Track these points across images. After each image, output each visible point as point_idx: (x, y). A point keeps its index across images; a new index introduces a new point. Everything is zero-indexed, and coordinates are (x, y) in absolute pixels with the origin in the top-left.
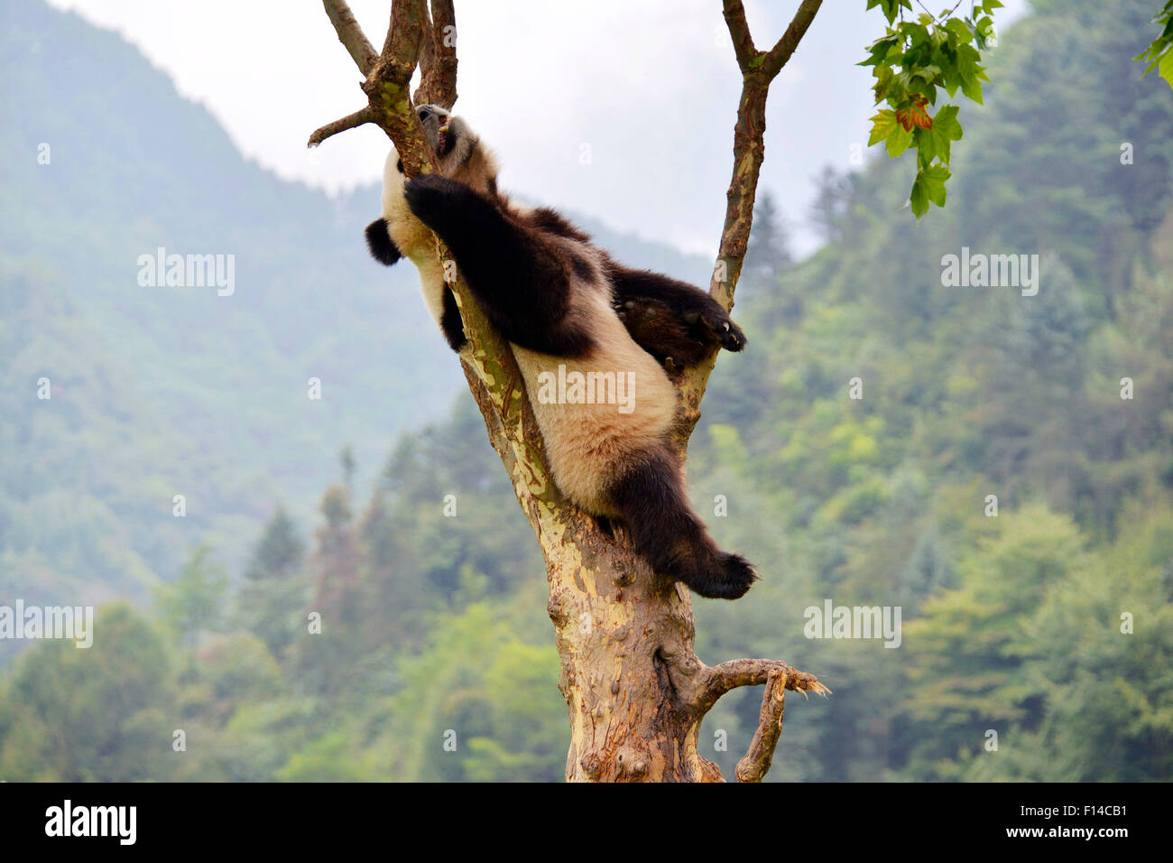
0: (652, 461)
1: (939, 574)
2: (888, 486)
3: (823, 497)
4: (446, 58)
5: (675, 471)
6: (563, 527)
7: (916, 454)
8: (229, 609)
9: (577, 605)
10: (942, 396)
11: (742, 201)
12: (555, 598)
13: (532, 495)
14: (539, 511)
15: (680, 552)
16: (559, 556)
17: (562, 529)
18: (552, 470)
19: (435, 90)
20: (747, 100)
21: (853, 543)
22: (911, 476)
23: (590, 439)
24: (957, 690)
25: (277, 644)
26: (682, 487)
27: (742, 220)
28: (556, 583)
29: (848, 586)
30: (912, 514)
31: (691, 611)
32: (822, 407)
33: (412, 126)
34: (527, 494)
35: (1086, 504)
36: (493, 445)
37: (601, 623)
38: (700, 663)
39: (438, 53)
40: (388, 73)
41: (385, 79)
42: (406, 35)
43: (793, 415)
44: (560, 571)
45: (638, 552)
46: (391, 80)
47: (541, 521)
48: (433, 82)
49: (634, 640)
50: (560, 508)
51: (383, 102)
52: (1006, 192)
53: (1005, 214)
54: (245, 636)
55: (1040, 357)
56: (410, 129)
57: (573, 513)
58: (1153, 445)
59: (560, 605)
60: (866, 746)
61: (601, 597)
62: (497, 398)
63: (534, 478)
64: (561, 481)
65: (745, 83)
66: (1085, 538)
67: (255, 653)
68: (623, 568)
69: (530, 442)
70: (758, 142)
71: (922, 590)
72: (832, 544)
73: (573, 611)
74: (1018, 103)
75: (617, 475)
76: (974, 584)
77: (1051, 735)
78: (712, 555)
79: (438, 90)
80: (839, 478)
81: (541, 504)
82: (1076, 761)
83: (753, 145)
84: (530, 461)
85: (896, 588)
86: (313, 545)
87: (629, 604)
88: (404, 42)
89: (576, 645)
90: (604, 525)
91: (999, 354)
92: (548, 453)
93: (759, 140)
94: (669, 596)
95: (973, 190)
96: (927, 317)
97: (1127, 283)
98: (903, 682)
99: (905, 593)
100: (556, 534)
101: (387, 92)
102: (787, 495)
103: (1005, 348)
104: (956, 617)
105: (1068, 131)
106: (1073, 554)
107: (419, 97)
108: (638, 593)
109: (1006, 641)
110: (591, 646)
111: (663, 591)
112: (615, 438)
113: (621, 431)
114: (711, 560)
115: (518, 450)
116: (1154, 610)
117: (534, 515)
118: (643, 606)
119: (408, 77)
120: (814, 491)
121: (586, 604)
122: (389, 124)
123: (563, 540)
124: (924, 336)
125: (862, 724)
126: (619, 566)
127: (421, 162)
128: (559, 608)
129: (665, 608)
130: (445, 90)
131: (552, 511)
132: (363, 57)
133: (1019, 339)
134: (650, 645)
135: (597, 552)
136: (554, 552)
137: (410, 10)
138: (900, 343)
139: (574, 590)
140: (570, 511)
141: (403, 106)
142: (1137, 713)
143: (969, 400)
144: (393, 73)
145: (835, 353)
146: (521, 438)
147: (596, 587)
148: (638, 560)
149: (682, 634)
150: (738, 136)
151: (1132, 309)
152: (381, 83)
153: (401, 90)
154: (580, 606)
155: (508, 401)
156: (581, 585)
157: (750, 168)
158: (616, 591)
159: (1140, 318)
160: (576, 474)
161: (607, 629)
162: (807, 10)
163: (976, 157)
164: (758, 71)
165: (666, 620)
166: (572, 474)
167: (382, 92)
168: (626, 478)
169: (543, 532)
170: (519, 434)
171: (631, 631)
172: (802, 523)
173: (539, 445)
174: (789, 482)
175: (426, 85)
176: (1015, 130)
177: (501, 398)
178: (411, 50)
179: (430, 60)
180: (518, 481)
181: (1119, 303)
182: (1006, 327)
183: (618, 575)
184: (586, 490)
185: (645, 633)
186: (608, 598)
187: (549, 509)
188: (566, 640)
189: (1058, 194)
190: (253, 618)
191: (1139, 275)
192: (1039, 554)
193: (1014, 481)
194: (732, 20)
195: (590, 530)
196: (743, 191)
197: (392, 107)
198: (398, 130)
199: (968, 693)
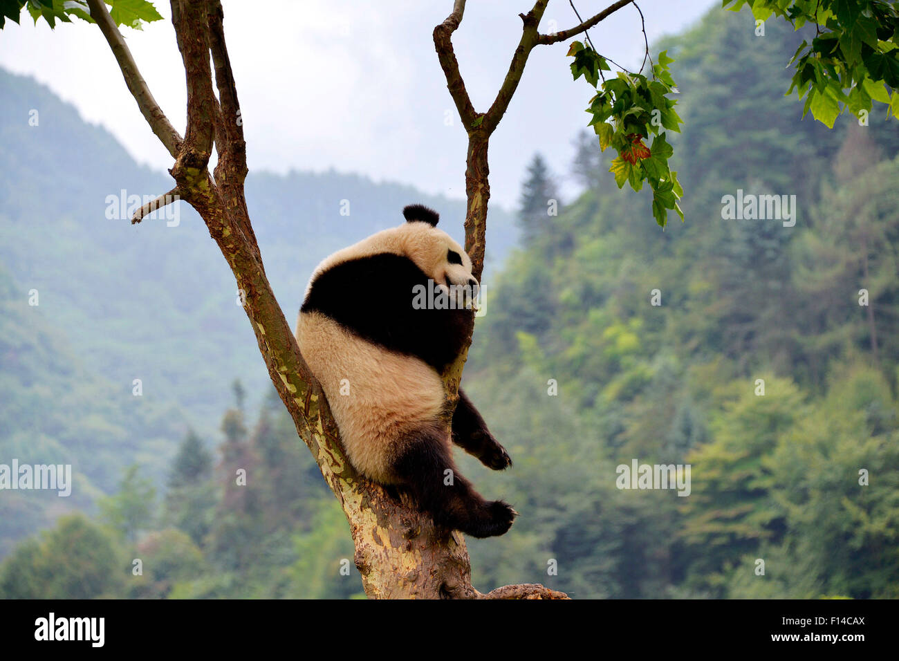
0: (425, 439)
1: (696, 433)
2: (649, 370)
3: (603, 382)
4: (235, 142)
5: (443, 444)
6: (360, 497)
7: (670, 344)
8: (159, 511)
9: (377, 557)
10: (685, 298)
11: (476, 230)
12: (359, 552)
13: (334, 474)
14: (340, 486)
15: (454, 508)
16: (360, 520)
17: (360, 498)
18: (347, 453)
19: (229, 166)
20: (473, 152)
21: (627, 416)
22: (667, 360)
23: (379, 423)
24: (717, 519)
25: (198, 536)
26: (450, 455)
27: (477, 244)
28: (359, 541)
29: (628, 448)
30: (671, 389)
31: (466, 551)
32: (595, 314)
33: (213, 199)
34: (331, 474)
35: (802, 368)
36: (301, 437)
37: (396, 569)
38: (476, 591)
39: (229, 138)
40: (189, 160)
41: (187, 165)
42: (200, 130)
43: (574, 323)
44: (361, 531)
45: (421, 511)
46: (192, 166)
47: (343, 494)
48: (228, 161)
49: (423, 579)
50: (357, 482)
51: (187, 183)
52: (719, 139)
53: (719, 154)
54: (174, 531)
55: (756, 260)
56: (211, 201)
57: (367, 485)
58: (848, 318)
59: (363, 558)
60: (653, 568)
61: (395, 548)
62: (299, 402)
63: (334, 461)
64: (355, 461)
65: (470, 139)
66: (803, 395)
67: (182, 543)
68: (409, 525)
69: (328, 434)
70: (484, 184)
71: (684, 446)
72: (613, 417)
73: (374, 562)
74: (722, 70)
75: (399, 452)
76: (722, 438)
77: (793, 546)
78: (478, 504)
79: (232, 167)
80: (613, 367)
81: (341, 481)
82: (813, 563)
83: (481, 186)
84: (330, 448)
85: (665, 446)
86: (218, 457)
87: (417, 551)
88: (199, 135)
89: (378, 588)
90: (392, 493)
91: (725, 261)
92: (343, 441)
93: (485, 182)
94: (447, 543)
95: (692, 140)
96: (668, 238)
97: (817, 199)
98: (676, 516)
99: (671, 449)
100: (355, 502)
101: (190, 175)
102: (576, 383)
103: (730, 256)
104: (712, 464)
105: (761, 87)
106: (795, 407)
107: (217, 173)
108: (423, 543)
109: (751, 478)
110: (390, 588)
111: (442, 538)
112: (397, 424)
113: (402, 417)
114: (478, 507)
115: (320, 440)
116: (862, 442)
117: (337, 489)
118: (428, 552)
119: (206, 161)
120: (596, 379)
121: (384, 554)
122: (195, 199)
123: (361, 507)
124: (668, 253)
125: (648, 552)
126: (406, 523)
127: (222, 226)
128: (363, 560)
129: (445, 552)
130: (238, 166)
131: (351, 485)
132: (172, 145)
133: (739, 248)
134: (436, 582)
135: (388, 513)
136: (355, 517)
137: (201, 111)
138: (650, 260)
139: (373, 545)
140: (365, 483)
141: (204, 184)
142: (857, 524)
143: (706, 298)
144: (194, 161)
145: (600, 272)
146: (321, 431)
147: (390, 541)
148: (421, 516)
149: (460, 571)
150: (469, 180)
151: (823, 217)
152: (185, 169)
153: (201, 172)
154: (379, 557)
155: (308, 403)
156: (378, 541)
157: (480, 204)
158: (406, 543)
159: (829, 223)
160: (366, 455)
161: (401, 573)
162: (512, 79)
163: (693, 114)
164: (479, 129)
165: (447, 561)
166: (364, 454)
167: (186, 175)
168: (405, 454)
169: (345, 502)
170: (320, 428)
171: (421, 573)
172: (589, 404)
173: (336, 435)
174: (576, 374)
175: (222, 163)
176: (721, 90)
177: (303, 401)
178: (206, 141)
179: (224, 144)
180: (323, 463)
181: (813, 212)
182: (727, 240)
183: (406, 530)
184: (375, 466)
185: (431, 573)
186: (400, 549)
187: (348, 483)
188: (371, 584)
189: (758, 136)
190: (177, 517)
191: (826, 191)
192: (769, 409)
193: (746, 356)
194: (455, 92)
195: (381, 497)
196: (476, 222)
197: (196, 186)
198: (202, 203)
199: (726, 521)
